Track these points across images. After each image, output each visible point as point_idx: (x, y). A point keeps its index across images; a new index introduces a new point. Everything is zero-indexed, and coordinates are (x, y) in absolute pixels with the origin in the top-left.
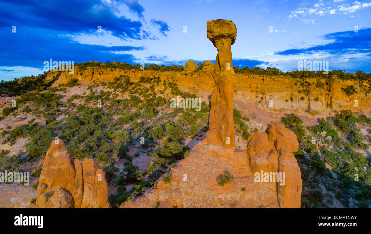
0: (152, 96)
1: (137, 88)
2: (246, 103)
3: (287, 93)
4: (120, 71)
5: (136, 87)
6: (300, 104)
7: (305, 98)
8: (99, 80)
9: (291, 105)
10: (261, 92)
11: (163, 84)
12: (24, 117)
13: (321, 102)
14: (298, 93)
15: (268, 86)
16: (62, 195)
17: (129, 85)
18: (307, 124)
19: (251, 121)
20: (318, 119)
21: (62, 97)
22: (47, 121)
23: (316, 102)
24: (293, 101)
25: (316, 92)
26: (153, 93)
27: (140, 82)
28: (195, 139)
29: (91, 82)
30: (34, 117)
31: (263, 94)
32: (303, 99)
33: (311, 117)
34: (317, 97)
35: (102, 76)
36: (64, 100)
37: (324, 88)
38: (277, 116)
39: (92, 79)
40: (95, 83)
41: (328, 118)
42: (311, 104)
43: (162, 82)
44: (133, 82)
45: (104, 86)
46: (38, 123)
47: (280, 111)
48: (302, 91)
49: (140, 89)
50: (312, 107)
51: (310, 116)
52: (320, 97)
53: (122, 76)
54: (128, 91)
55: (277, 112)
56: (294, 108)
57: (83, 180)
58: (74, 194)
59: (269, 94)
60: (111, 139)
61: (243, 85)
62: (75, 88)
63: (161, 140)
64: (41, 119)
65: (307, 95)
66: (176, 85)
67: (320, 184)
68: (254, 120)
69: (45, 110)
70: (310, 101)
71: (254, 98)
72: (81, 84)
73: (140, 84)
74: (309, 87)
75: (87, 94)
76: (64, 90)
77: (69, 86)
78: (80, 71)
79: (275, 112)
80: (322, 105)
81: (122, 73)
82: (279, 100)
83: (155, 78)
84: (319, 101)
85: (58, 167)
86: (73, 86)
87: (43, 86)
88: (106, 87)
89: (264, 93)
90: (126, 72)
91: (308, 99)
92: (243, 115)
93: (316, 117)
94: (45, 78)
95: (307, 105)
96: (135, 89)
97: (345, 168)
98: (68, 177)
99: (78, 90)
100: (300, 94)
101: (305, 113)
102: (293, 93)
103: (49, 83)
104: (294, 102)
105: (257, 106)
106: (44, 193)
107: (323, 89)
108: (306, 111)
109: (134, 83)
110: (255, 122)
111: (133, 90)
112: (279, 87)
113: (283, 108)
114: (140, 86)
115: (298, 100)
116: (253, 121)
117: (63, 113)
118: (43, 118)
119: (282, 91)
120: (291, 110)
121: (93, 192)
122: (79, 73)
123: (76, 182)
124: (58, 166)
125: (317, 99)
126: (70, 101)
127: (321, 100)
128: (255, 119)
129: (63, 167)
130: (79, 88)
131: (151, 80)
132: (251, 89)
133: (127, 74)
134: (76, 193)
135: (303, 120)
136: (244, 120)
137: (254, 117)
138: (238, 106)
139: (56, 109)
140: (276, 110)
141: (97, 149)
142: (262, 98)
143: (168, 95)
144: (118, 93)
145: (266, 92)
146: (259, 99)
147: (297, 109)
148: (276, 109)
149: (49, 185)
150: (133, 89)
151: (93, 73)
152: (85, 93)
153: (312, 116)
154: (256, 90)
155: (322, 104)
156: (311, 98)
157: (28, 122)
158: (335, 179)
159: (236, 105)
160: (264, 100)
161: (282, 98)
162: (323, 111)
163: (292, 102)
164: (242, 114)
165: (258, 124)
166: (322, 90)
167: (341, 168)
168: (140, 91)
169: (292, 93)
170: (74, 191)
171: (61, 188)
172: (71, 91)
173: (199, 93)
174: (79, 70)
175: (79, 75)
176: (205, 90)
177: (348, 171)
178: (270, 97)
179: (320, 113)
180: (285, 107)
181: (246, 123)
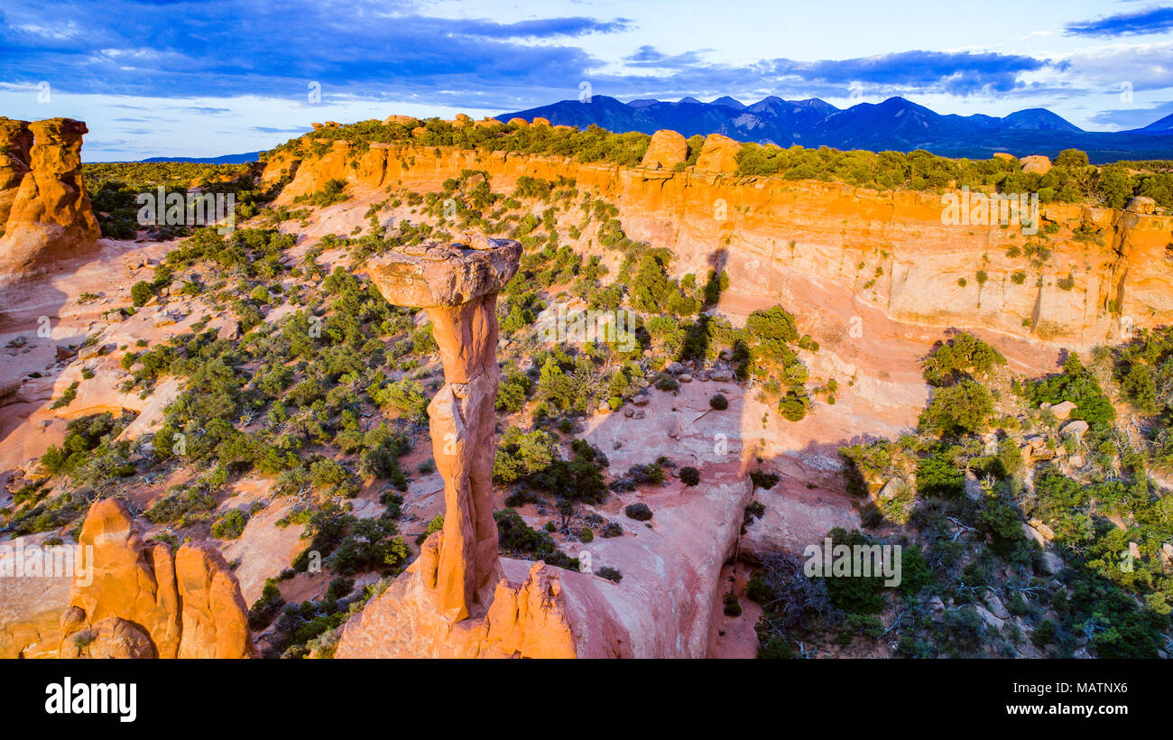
0: (544, 246)
1: (506, 214)
2: (821, 286)
3: (968, 253)
4: (462, 155)
5: (506, 210)
6: (1007, 296)
7: (1029, 278)
8: (403, 184)
9: (975, 301)
10: (879, 248)
11: (583, 206)
12: (184, 310)
13: (1083, 294)
14: (1008, 255)
15: (904, 229)
16: (119, 640)
17: (485, 204)
18: (1020, 368)
19: (822, 351)
20: (1064, 352)
21: (294, 240)
22: (240, 323)
23: (1065, 295)
24: (987, 284)
25: (1072, 258)
26: (548, 234)
27: (517, 194)
28: (620, 414)
29: (380, 189)
30: (209, 312)
31: (885, 255)
32: (1019, 278)
33: (1038, 344)
34: (1070, 277)
35: (412, 172)
36: (297, 253)
37: (1101, 245)
38: (920, 335)
39: (383, 179)
40: (389, 194)
41: (1098, 353)
42: (1042, 300)
43: (578, 198)
44: (500, 192)
45: (415, 207)
46: (217, 331)
47: (930, 318)
48: (1023, 252)
49: (515, 218)
50: (1046, 313)
51: (1034, 341)
52: (1078, 276)
53: (467, 174)
54: (481, 226)
55: (921, 324)
56: (985, 309)
57: (179, 599)
58: (155, 635)
59: (903, 256)
60: (378, 407)
61: (820, 222)
62: (334, 209)
63: (517, 414)
64: (227, 315)
65: (1039, 264)
66: (615, 212)
67: (990, 590)
68: (834, 351)
69: (238, 289)
70: (1043, 290)
71: (852, 268)
72: (352, 197)
73: (519, 199)
74: (1049, 236)
75: (363, 233)
76: (303, 216)
77: (320, 203)
78: (352, 154)
79: (913, 323)
80: (1082, 307)
81: (470, 161)
82: (935, 280)
83: (563, 182)
84: (1073, 290)
85: (107, 571)
86: (329, 204)
87: (248, 204)
88: (419, 208)
89: (887, 251)
90: (480, 160)
91: (1037, 277)
92: (803, 328)
93: (1057, 345)
94: (260, 175)
95: (1032, 302)
96: (503, 217)
97: (1093, 542)
98: (135, 595)
99: (339, 220)
100: (1014, 259)
101: (1021, 330)
102: (990, 257)
103: (269, 192)
104: (988, 289)
105: (857, 297)
106: (76, 634)
107: (1097, 247)
108: (1025, 323)
109: (502, 197)
110: (834, 356)
111: (495, 222)
112: (942, 231)
113: (942, 307)
114: (518, 206)
115: (1004, 280)
116: (829, 352)
117: (287, 296)
118: (231, 313)
119: (951, 249)
120: (974, 315)
121: (206, 628)
122: (350, 161)
123: (159, 604)
124: (105, 568)
125: (1066, 285)
126: (313, 255)
127: (1084, 286)
128: (836, 347)
129: (119, 572)
130: (344, 214)
131: (552, 186)
132: (847, 236)
133: (482, 167)
134: (159, 631)
135: (1009, 354)
136: (802, 346)
137: (835, 338)
138: (792, 297)
139: (272, 282)
140: (917, 316)
141: (329, 441)
142: (879, 271)
143: (590, 242)
144: (450, 230)
145: (894, 250)
146: (867, 274)
147: (994, 314)
148: (916, 313)
149: (90, 613)
150: (496, 216)
151: (385, 163)
152: (359, 230)
153: (1041, 341)
154: (862, 240)
155: (1085, 301)
156: (1046, 280)
157: (192, 326)
158: (1050, 574)
159: (787, 292)
160: (884, 278)
161: (949, 271)
162: (1085, 326)
163: (981, 287)
164: (799, 326)
165: (840, 365)
166: (1094, 250)
167: (1084, 540)
168: (514, 224)
169: (985, 257)
170: (155, 628)
171: (120, 620)
172: (322, 220)
173: (681, 244)
174: (348, 150)
175: (348, 166)
176: (698, 234)
177: (1098, 556)
178: (905, 268)
179: (1072, 333)
180: (952, 308)
181: (807, 358)
